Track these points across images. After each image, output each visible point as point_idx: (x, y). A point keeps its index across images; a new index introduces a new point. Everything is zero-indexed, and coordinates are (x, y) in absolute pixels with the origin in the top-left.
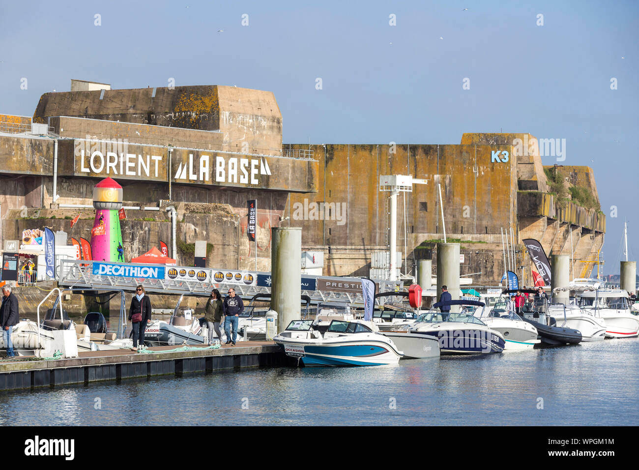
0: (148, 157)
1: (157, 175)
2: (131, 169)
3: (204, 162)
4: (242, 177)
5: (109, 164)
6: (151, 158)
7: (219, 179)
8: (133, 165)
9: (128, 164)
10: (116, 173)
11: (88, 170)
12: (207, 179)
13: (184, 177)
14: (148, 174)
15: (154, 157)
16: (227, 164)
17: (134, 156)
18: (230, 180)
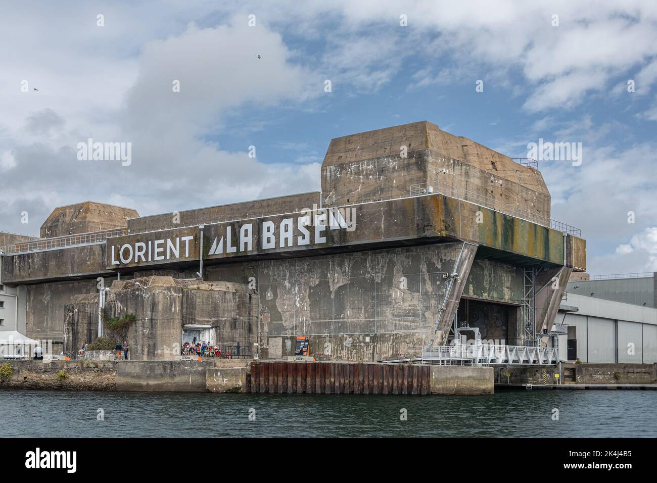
0: (178, 239)
1: (187, 255)
2: (159, 254)
3: (246, 231)
4: (300, 238)
5: (137, 254)
6: (180, 239)
7: (265, 246)
8: (162, 250)
9: (157, 250)
10: (144, 260)
11: (117, 263)
12: (250, 248)
13: (220, 250)
14: (177, 255)
15: (183, 239)
16: (277, 228)
17: (162, 241)
18: (282, 245)
